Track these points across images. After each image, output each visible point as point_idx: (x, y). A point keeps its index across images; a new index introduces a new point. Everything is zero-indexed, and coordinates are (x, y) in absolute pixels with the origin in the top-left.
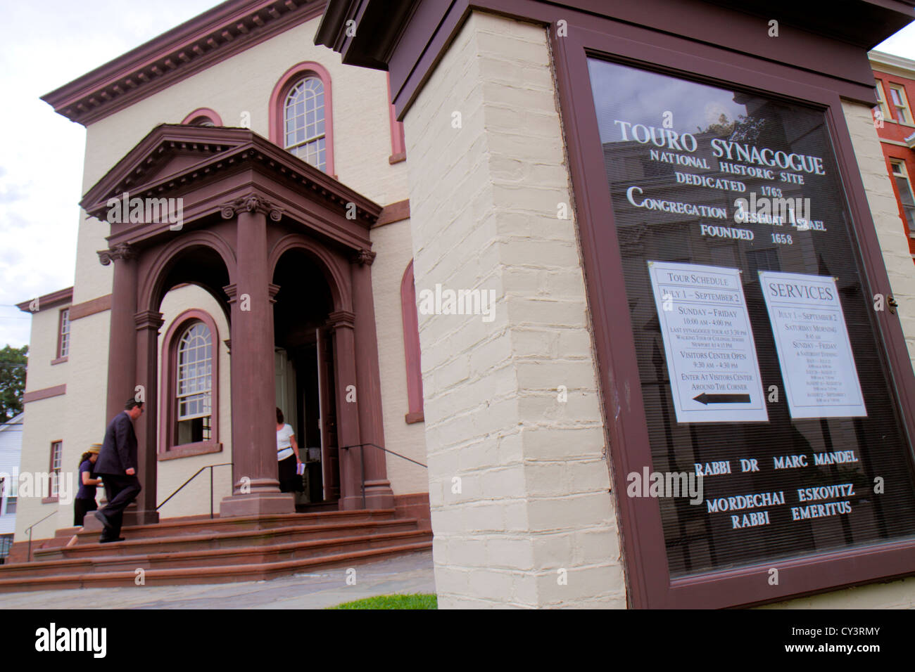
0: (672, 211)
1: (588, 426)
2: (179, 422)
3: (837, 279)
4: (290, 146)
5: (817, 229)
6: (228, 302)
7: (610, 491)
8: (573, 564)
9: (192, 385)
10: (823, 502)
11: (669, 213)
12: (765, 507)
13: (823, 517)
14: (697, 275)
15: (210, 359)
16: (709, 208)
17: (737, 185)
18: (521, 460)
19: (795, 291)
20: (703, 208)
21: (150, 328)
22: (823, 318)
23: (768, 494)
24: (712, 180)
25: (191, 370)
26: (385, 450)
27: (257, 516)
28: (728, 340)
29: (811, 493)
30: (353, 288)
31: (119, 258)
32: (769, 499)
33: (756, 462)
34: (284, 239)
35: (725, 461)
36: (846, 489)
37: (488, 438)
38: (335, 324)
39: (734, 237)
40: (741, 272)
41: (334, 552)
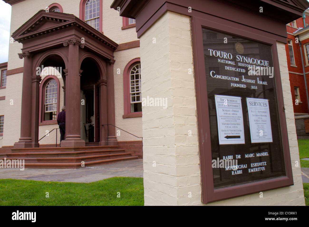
0: (223, 79)
1: (194, 145)
2: (45, 113)
3: (269, 100)
4: (87, 20)
5: (265, 84)
6: (65, 75)
7: (199, 164)
8: (187, 185)
9: (50, 101)
10: (257, 167)
11: (222, 79)
12: (241, 169)
13: (257, 172)
14: (228, 99)
15: (57, 92)
16: (234, 78)
17: (243, 70)
18: (175, 155)
19: (256, 104)
20: (232, 78)
21: (37, 82)
22: (264, 112)
23: (243, 165)
24: (236, 68)
25: (50, 96)
26: (115, 127)
27: (73, 147)
28: (236, 119)
29: (255, 164)
30: (107, 72)
31: (26, 56)
32: (243, 166)
33: (240, 156)
34: (85, 54)
35: (231, 155)
36: (264, 164)
37: (164, 146)
38: (100, 84)
39: (240, 87)
40: (241, 98)
41: (98, 160)
